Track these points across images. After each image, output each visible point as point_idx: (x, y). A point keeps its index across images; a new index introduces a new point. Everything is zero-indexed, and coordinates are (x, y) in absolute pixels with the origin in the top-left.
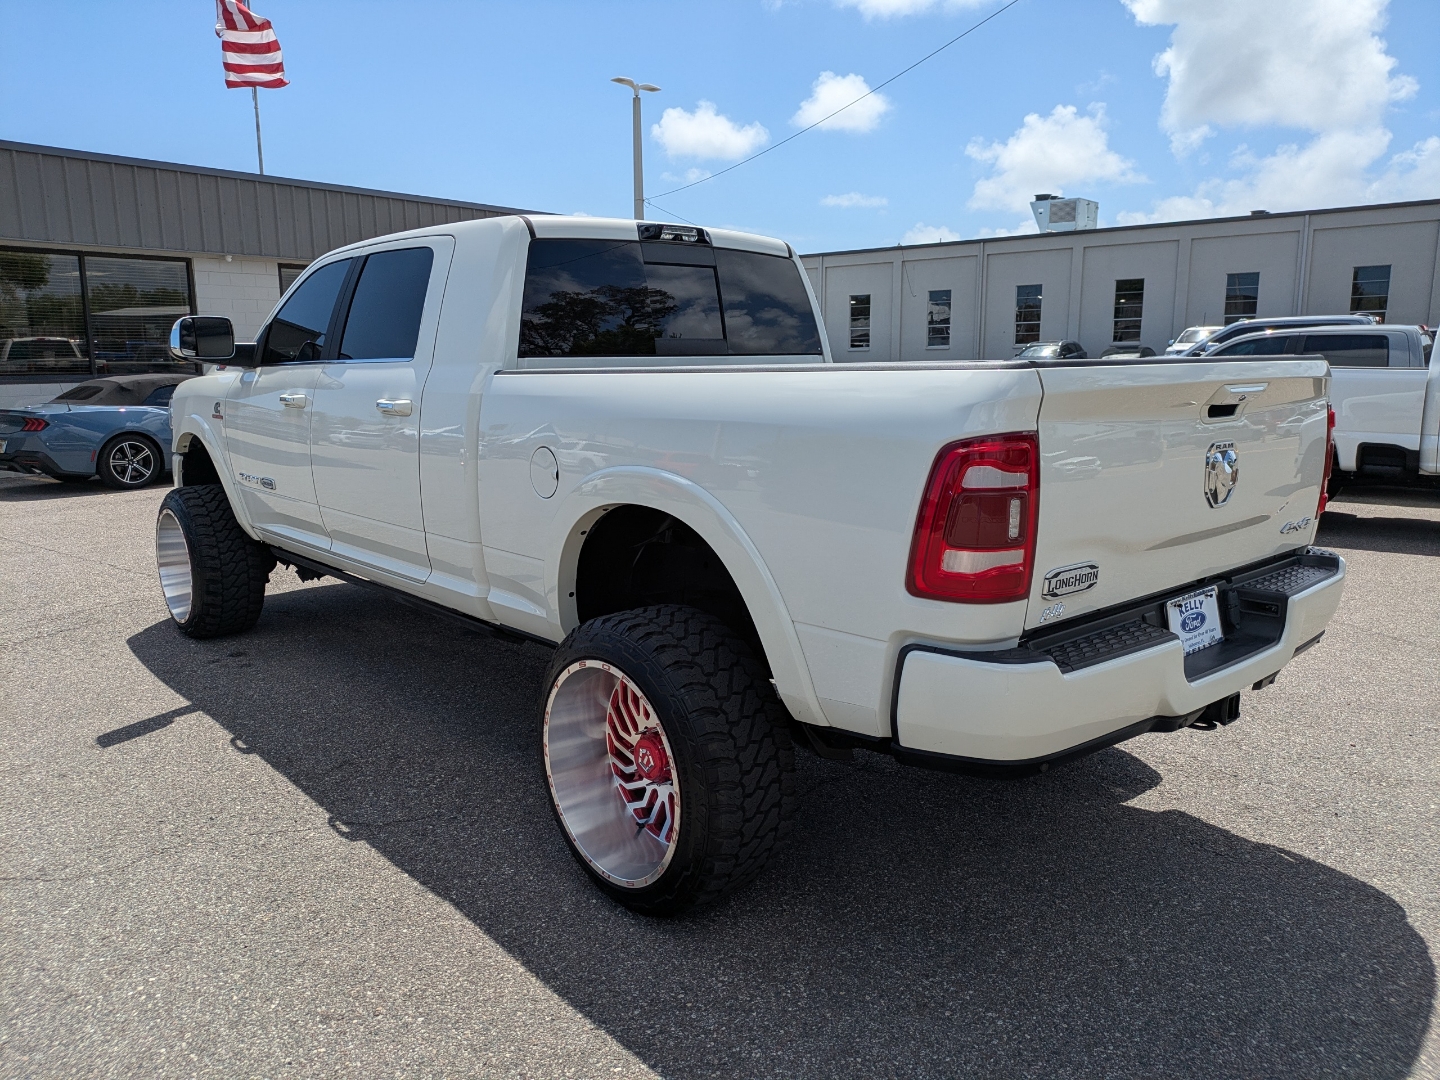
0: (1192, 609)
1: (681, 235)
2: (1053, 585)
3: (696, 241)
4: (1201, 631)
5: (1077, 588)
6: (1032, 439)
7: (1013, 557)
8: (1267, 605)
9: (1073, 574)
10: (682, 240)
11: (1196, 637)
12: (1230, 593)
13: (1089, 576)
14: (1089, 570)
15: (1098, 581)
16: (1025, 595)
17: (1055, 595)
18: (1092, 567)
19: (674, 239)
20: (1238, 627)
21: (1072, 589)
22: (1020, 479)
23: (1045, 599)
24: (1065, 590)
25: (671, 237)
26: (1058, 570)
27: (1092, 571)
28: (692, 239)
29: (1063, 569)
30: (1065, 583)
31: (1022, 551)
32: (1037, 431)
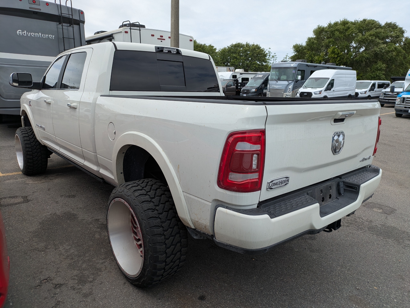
1: (171, 51)
2: (271, 185)
3: (176, 53)
5: (281, 185)
6: (263, 132)
7: (255, 176)
8: (353, 187)
9: (279, 181)
10: (171, 52)
12: (341, 183)
13: (286, 181)
14: (285, 179)
15: (289, 182)
16: (260, 189)
17: (272, 188)
18: (287, 178)
19: (168, 52)
20: (343, 194)
21: (278, 186)
22: (258, 147)
23: (267, 190)
24: (275, 186)
25: (167, 51)
26: (273, 180)
27: (287, 179)
28: (175, 52)
29: (275, 179)
30: (276, 184)
31: (258, 173)
32: (265, 129)
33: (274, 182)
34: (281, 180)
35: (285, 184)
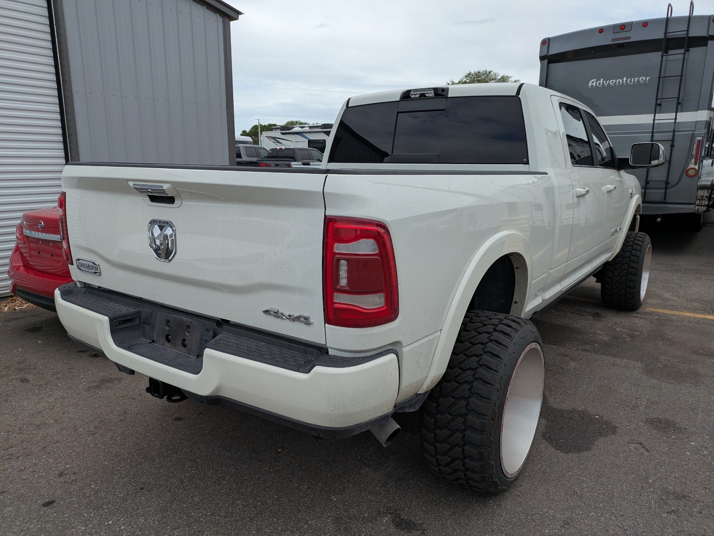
1: (424, 94)
2: (78, 264)
5: (89, 270)
9: (85, 262)
10: (426, 96)
13: (94, 268)
17: (80, 269)
18: (94, 264)
24: (84, 268)
25: (418, 96)
33: (80, 261)
34: (88, 263)
35: (94, 271)
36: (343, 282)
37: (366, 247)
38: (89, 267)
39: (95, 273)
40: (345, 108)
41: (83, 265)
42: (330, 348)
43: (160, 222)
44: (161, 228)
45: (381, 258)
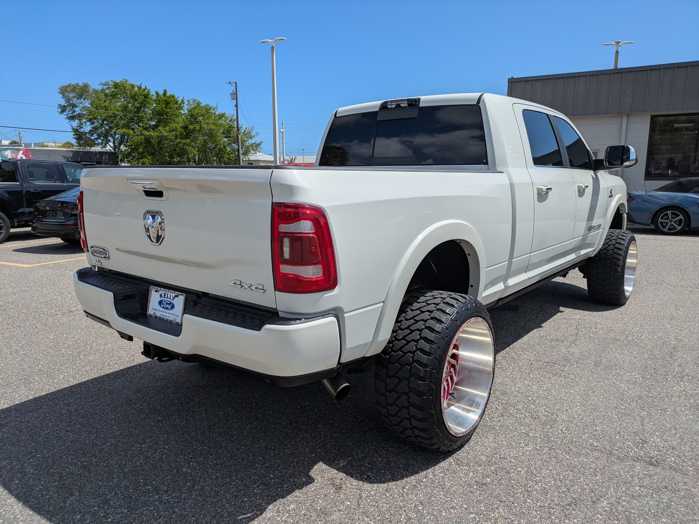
0: (167, 298)
1: (399, 104)
4: (170, 312)
11: (166, 313)
19: (396, 107)
33: (94, 248)
34: (99, 249)
35: (104, 256)
36: (287, 255)
37: (306, 227)
38: (100, 252)
39: (105, 257)
40: (333, 118)
41: (95, 252)
42: (280, 311)
43: (152, 212)
44: (153, 217)
45: (317, 236)
